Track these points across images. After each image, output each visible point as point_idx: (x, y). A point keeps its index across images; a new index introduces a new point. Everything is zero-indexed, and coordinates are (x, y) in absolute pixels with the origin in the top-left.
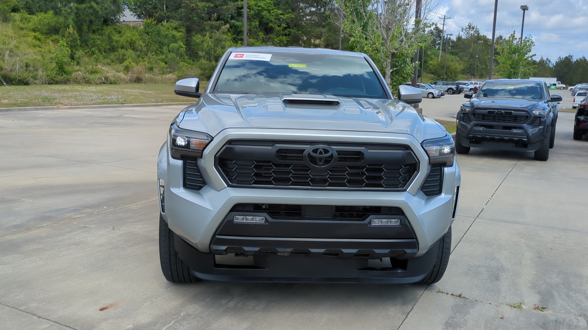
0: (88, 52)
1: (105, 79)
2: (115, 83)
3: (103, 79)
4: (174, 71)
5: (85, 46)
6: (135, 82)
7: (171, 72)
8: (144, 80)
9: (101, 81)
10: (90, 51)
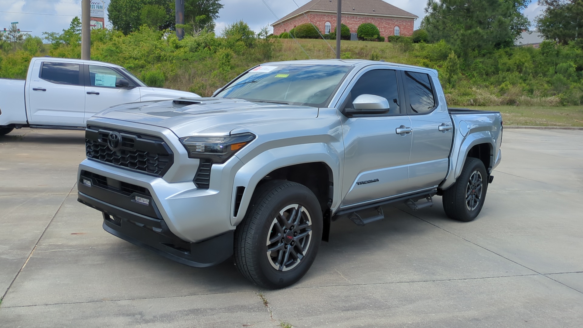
0: (469, 75)
1: (473, 101)
2: (484, 106)
3: (472, 101)
4: (558, 94)
5: (468, 70)
6: (507, 104)
7: (555, 94)
8: (518, 102)
9: (470, 103)
10: (471, 74)
